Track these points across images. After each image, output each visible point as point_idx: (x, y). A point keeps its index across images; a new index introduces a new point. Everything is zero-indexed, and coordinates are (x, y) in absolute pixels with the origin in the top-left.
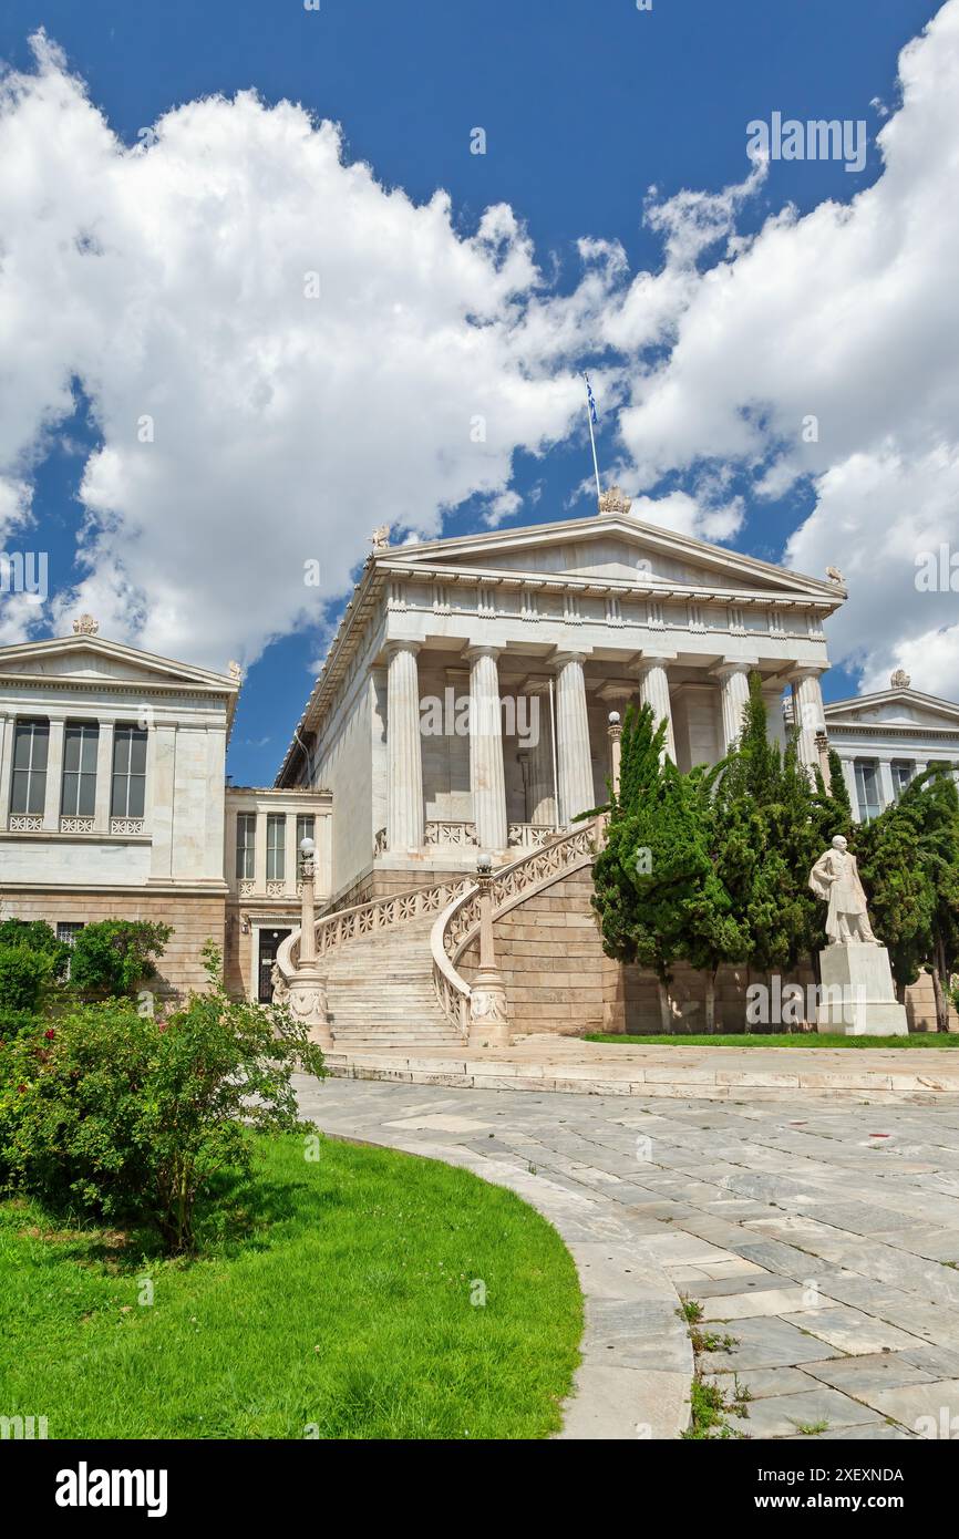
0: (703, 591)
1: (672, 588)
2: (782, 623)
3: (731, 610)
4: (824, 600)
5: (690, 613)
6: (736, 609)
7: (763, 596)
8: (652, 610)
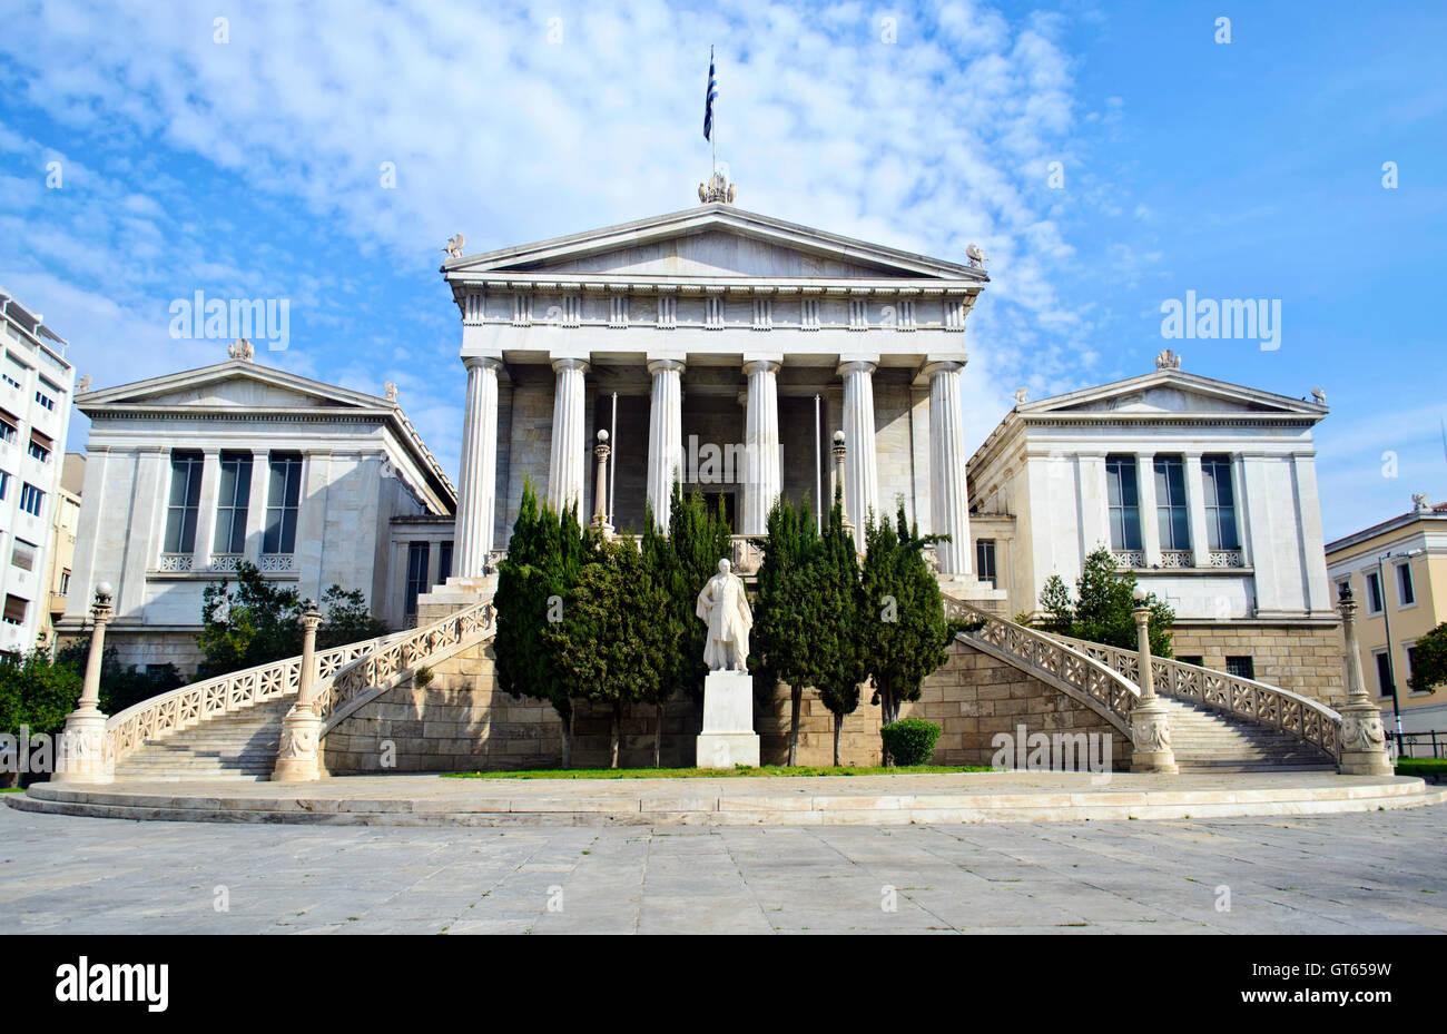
0: (812, 283)
1: (776, 282)
2: (913, 313)
3: (851, 301)
4: (957, 285)
5: (804, 309)
6: (858, 301)
7: (885, 285)
8: (759, 309)
